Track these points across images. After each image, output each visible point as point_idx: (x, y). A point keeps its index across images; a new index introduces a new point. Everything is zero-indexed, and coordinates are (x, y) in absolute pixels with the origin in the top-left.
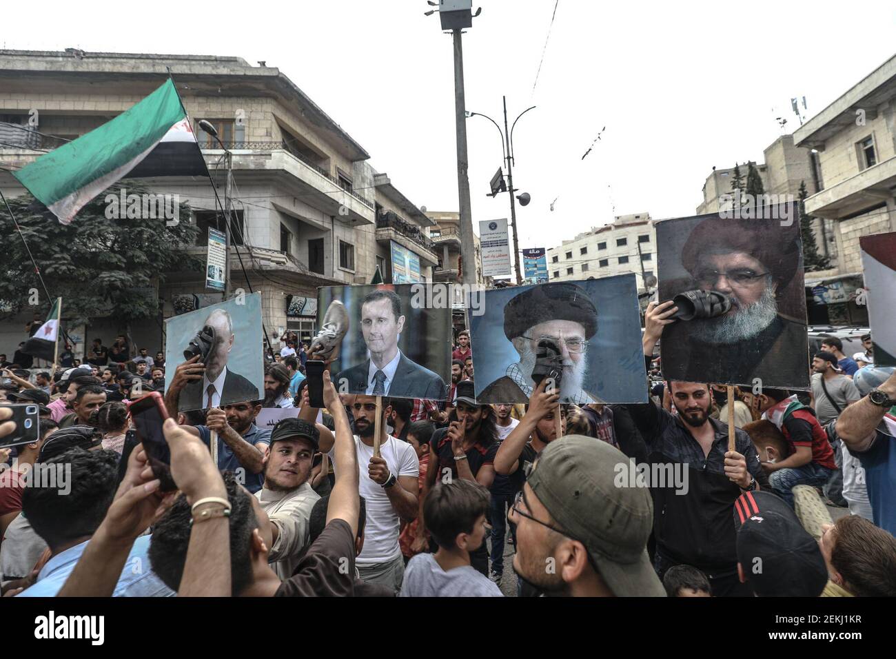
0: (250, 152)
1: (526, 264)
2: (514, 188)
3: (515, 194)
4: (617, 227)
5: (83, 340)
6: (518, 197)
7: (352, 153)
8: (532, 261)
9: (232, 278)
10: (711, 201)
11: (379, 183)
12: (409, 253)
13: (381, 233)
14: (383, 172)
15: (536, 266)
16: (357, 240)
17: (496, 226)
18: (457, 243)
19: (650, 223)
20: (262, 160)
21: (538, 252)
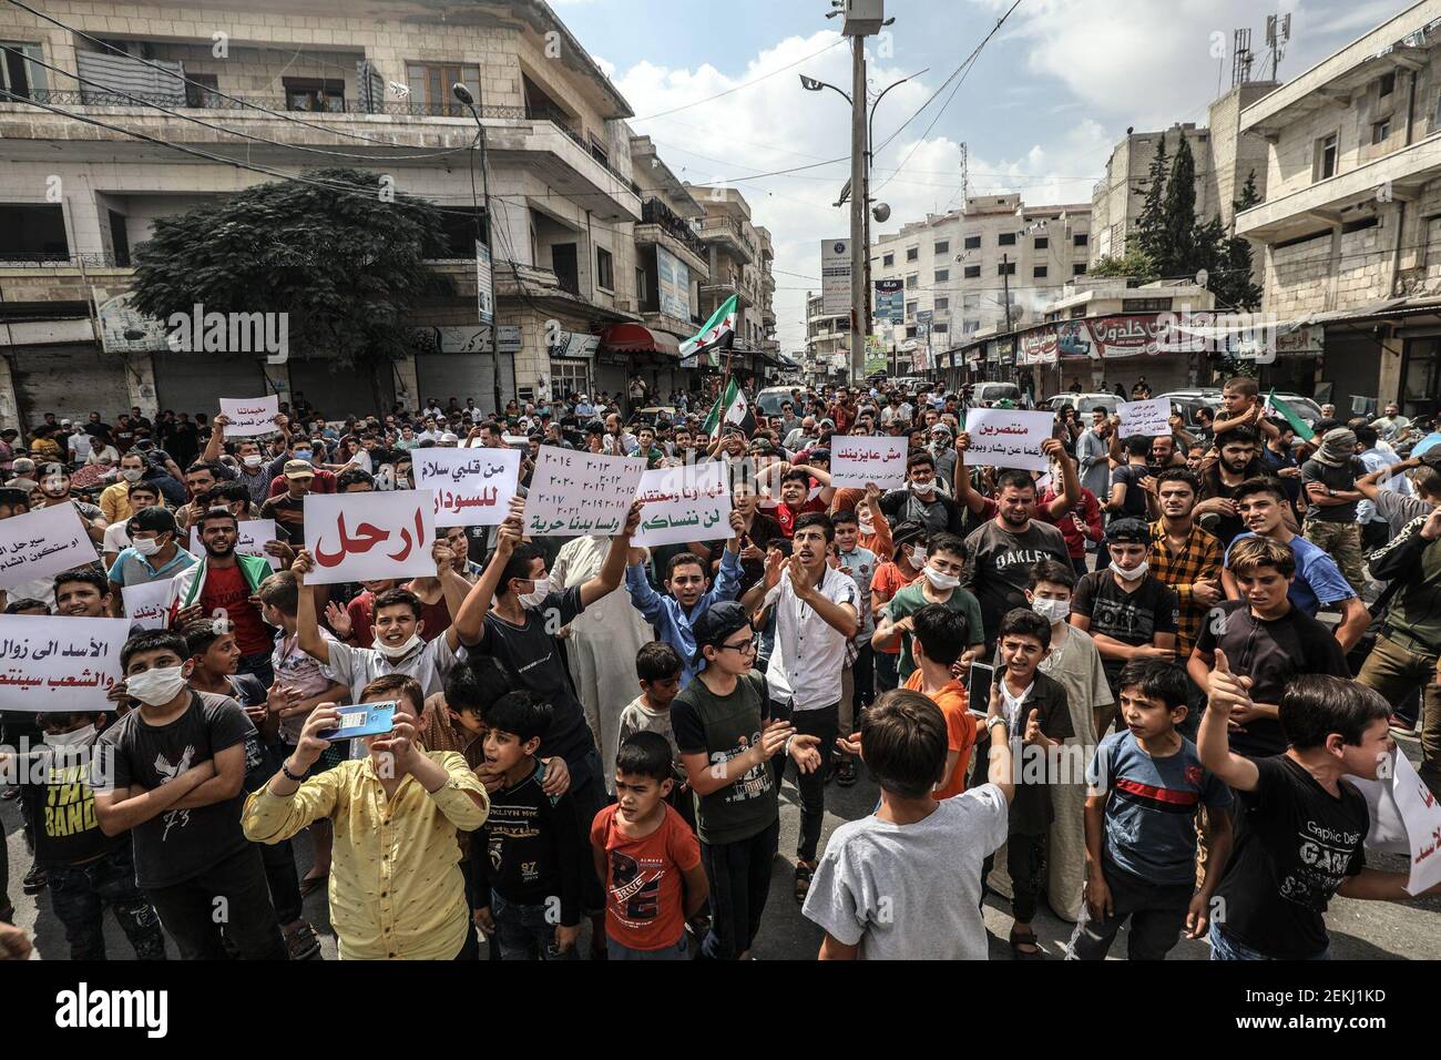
0: (502, 122)
1: (879, 301)
2: (870, 197)
3: (872, 206)
4: (970, 217)
5: (288, 387)
6: (875, 211)
7: (612, 107)
8: (886, 297)
9: (499, 304)
10: (1117, 186)
11: (637, 151)
12: (676, 262)
13: (643, 232)
14: (643, 134)
15: (890, 303)
16: (614, 245)
17: (843, 248)
18: (731, 241)
19: (1019, 213)
20: (519, 136)
21: (894, 285)
